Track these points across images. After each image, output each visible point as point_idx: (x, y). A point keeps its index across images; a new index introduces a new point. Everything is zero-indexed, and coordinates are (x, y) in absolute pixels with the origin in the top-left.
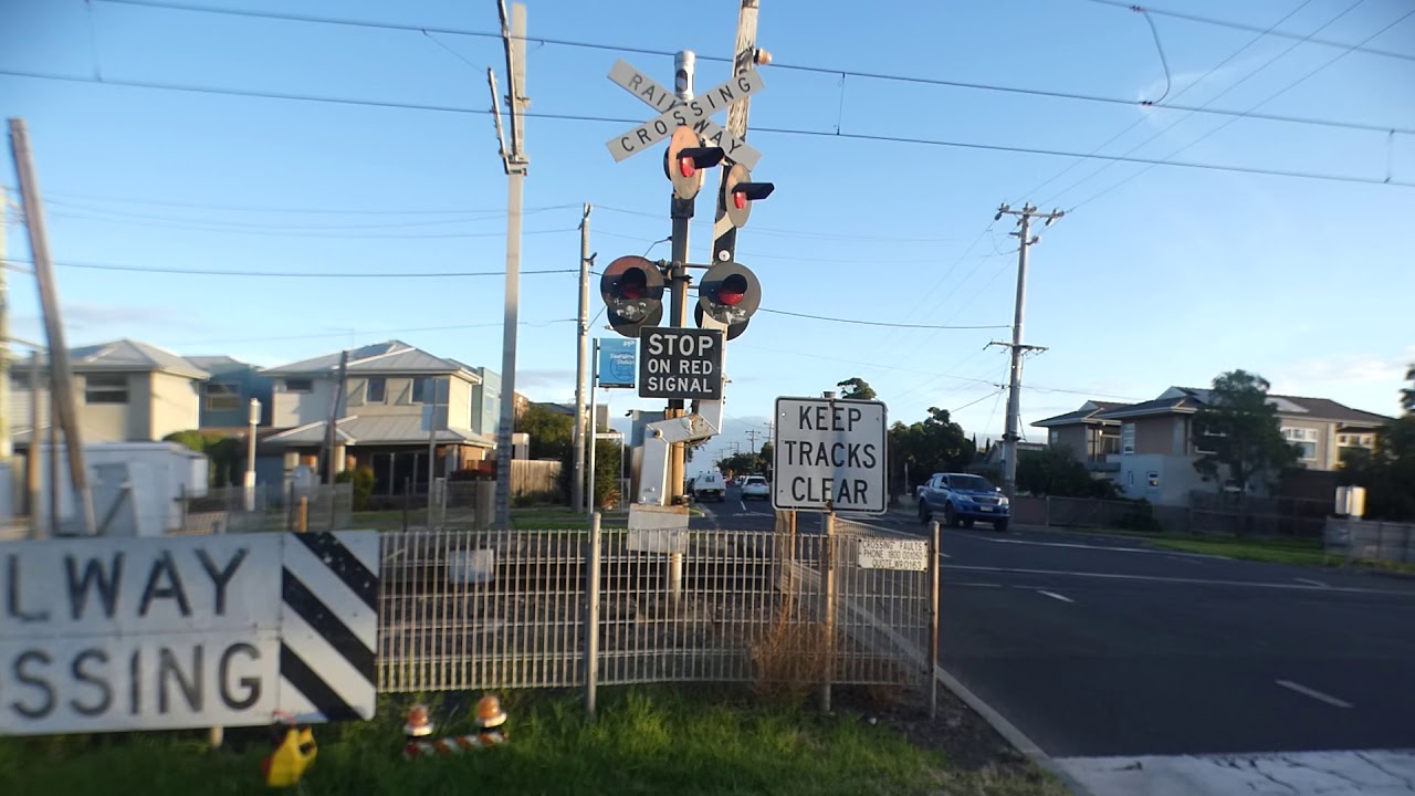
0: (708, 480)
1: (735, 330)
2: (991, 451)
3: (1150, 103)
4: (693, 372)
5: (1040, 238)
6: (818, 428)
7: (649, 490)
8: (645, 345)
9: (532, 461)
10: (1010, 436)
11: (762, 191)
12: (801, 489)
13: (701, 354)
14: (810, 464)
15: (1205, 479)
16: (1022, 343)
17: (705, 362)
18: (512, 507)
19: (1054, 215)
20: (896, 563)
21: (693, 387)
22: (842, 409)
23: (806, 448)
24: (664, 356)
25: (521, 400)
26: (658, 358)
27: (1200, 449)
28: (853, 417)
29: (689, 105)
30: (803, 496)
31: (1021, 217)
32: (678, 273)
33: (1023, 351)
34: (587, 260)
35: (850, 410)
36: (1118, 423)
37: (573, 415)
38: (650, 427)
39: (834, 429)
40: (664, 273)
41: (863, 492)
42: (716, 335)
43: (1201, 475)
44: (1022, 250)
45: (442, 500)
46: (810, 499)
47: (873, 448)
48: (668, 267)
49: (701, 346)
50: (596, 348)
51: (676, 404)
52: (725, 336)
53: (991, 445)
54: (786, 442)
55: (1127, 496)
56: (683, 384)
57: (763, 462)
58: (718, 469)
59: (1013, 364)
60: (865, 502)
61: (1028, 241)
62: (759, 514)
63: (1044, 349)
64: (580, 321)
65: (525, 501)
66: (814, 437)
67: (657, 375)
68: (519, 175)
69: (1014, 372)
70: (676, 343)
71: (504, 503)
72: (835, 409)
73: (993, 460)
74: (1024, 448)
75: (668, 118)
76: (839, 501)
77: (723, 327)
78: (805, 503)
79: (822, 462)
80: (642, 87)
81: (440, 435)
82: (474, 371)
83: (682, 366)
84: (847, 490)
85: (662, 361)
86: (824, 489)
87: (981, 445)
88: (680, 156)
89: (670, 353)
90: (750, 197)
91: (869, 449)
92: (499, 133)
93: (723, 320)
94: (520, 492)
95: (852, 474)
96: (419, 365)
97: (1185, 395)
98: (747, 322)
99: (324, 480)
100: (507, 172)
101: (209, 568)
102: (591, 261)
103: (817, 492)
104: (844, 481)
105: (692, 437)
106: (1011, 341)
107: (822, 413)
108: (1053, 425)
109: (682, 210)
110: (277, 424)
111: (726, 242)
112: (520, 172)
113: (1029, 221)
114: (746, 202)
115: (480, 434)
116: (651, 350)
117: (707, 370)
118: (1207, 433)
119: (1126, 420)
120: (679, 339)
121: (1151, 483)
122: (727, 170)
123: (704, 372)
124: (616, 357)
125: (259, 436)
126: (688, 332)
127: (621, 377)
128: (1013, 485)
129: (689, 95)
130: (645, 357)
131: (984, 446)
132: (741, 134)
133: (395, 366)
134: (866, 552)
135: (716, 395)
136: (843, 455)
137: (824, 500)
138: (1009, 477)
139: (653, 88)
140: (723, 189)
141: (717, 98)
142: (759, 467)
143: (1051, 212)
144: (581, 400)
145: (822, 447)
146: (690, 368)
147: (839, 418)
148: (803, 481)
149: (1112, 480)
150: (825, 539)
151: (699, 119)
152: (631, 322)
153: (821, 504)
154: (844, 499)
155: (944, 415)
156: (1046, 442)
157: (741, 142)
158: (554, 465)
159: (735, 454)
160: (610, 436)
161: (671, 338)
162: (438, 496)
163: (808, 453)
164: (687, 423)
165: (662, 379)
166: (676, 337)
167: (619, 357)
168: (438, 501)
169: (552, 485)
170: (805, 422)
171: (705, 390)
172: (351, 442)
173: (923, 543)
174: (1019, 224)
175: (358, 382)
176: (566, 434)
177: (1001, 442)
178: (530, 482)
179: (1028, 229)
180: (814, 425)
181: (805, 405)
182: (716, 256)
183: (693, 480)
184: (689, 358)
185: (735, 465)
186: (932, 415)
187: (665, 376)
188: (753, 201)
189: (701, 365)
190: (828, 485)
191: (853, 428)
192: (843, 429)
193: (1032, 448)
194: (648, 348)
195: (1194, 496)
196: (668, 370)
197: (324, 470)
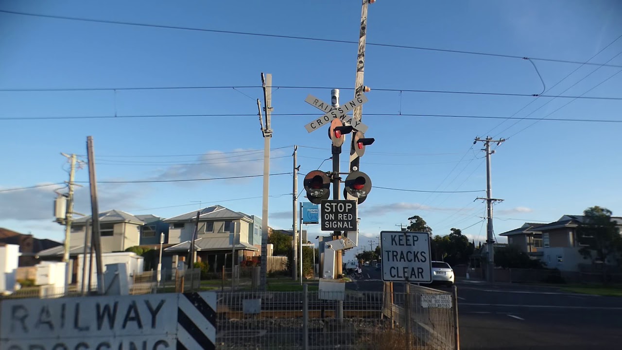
0: (352, 264)
1: (361, 200)
2: (482, 247)
3: (537, 95)
4: (344, 219)
5: (495, 151)
6: (400, 245)
7: (327, 272)
8: (323, 208)
9: (274, 257)
10: (490, 240)
11: (370, 141)
12: (394, 272)
13: (347, 211)
14: (397, 261)
15: (585, 258)
16: (491, 198)
17: (349, 215)
18: (267, 277)
19: (500, 141)
20: (438, 305)
21: (345, 225)
22: (410, 236)
23: (395, 253)
24: (331, 212)
25: (269, 229)
26: (329, 213)
27: (581, 244)
28: (415, 239)
29: (337, 109)
30: (395, 276)
31: (485, 142)
32: (336, 177)
33: (492, 202)
34: (296, 169)
35: (413, 237)
36: (540, 233)
37: (292, 235)
38: (327, 244)
39: (407, 245)
40: (330, 177)
41: (421, 273)
42: (353, 202)
43: (583, 256)
44: (487, 156)
45: (237, 275)
46: (398, 277)
47: (425, 253)
48: (332, 174)
49: (347, 208)
50: (301, 207)
51: (337, 233)
52: (357, 203)
53: (482, 245)
54: (386, 251)
55: (548, 267)
56: (340, 225)
57: (377, 255)
58: (356, 259)
59: (488, 208)
60: (422, 277)
61: (489, 153)
62: (376, 280)
63: (502, 200)
64: (294, 194)
65: (272, 275)
66: (399, 249)
67: (329, 221)
68: (269, 137)
69: (489, 211)
70: (336, 206)
71: (264, 277)
72: (407, 236)
73: (483, 252)
74: (496, 246)
75: (329, 115)
76: (411, 277)
77: (356, 199)
78: (396, 278)
79: (402, 260)
80: (318, 104)
81: (236, 246)
82: (250, 217)
83: (339, 217)
84: (414, 273)
85: (331, 215)
86: (404, 272)
87: (477, 245)
88: (335, 130)
89: (334, 211)
90: (365, 144)
91: (423, 254)
92: (261, 122)
93: (356, 196)
94: (270, 271)
95: (416, 265)
96: (227, 215)
97: (571, 218)
98: (366, 197)
99: (189, 267)
100: (264, 136)
101: (150, 308)
102: (298, 169)
103: (401, 274)
104: (413, 268)
105: (345, 248)
106: (486, 197)
107: (401, 238)
108: (510, 235)
109: (336, 151)
110: (170, 242)
111: (355, 163)
112: (269, 136)
113: (489, 144)
114: (363, 146)
115: (252, 245)
116: (326, 210)
117: (350, 218)
118: (584, 236)
119: (544, 231)
120: (337, 205)
121: (559, 261)
122: (354, 134)
123: (349, 219)
124: (310, 210)
125: (163, 248)
126: (341, 201)
127: (313, 219)
128: (493, 263)
129: (338, 105)
130: (323, 213)
131: (478, 245)
132: (360, 119)
133: (218, 216)
134: (424, 300)
135: (354, 229)
136: (411, 256)
137: (404, 277)
138: (490, 260)
139: (323, 104)
140: (353, 142)
141: (349, 106)
142: (375, 257)
143: (499, 140)
144: (295, 229)
145: (402, 253)
146: (343, 217)
147: (409, 240)
148: (395, 269)
149: (540, 260)
150: (406, 295)
151: (342, 114)
152: (317, 198)
153: (403, 279)
154: (413, 276)
155: (458, 232)
156: (507, 243)
157: (359, 122)
158: (285, 258)
159: (364, 252)
160: (308, 245)
161: (334, 204)
162: (236, 273)
163: (396, 256)
164: (342, 242)
165: (331, 222)
166: (336, 204)
167: (311, 210)
168: (236, 276)
169: (284, 267)
170: (394, 242)
171: (350, 227)
172: (199, 250)
173: (450, 296)
174: (484, 145)
175: (203, 223)
176: (289, 244)
177: (486, 244)
178: (274, 266)
179: (489, 147)
180: (398, 243)
181: (394, 234)
182: (351, 169)
183: (345, 264)
184: (342, 213)
185: (364, 256)
186: (453, 232)
187: (332, 221)
188: (366, 146)
189: (347, 216)
190: (406, 270)
191: (415, 244)
192: (411, 245)
193: (500, 246)
194: (324, 209)
195: (581, 267)
196: (333, 219)
197: (189, 262)
